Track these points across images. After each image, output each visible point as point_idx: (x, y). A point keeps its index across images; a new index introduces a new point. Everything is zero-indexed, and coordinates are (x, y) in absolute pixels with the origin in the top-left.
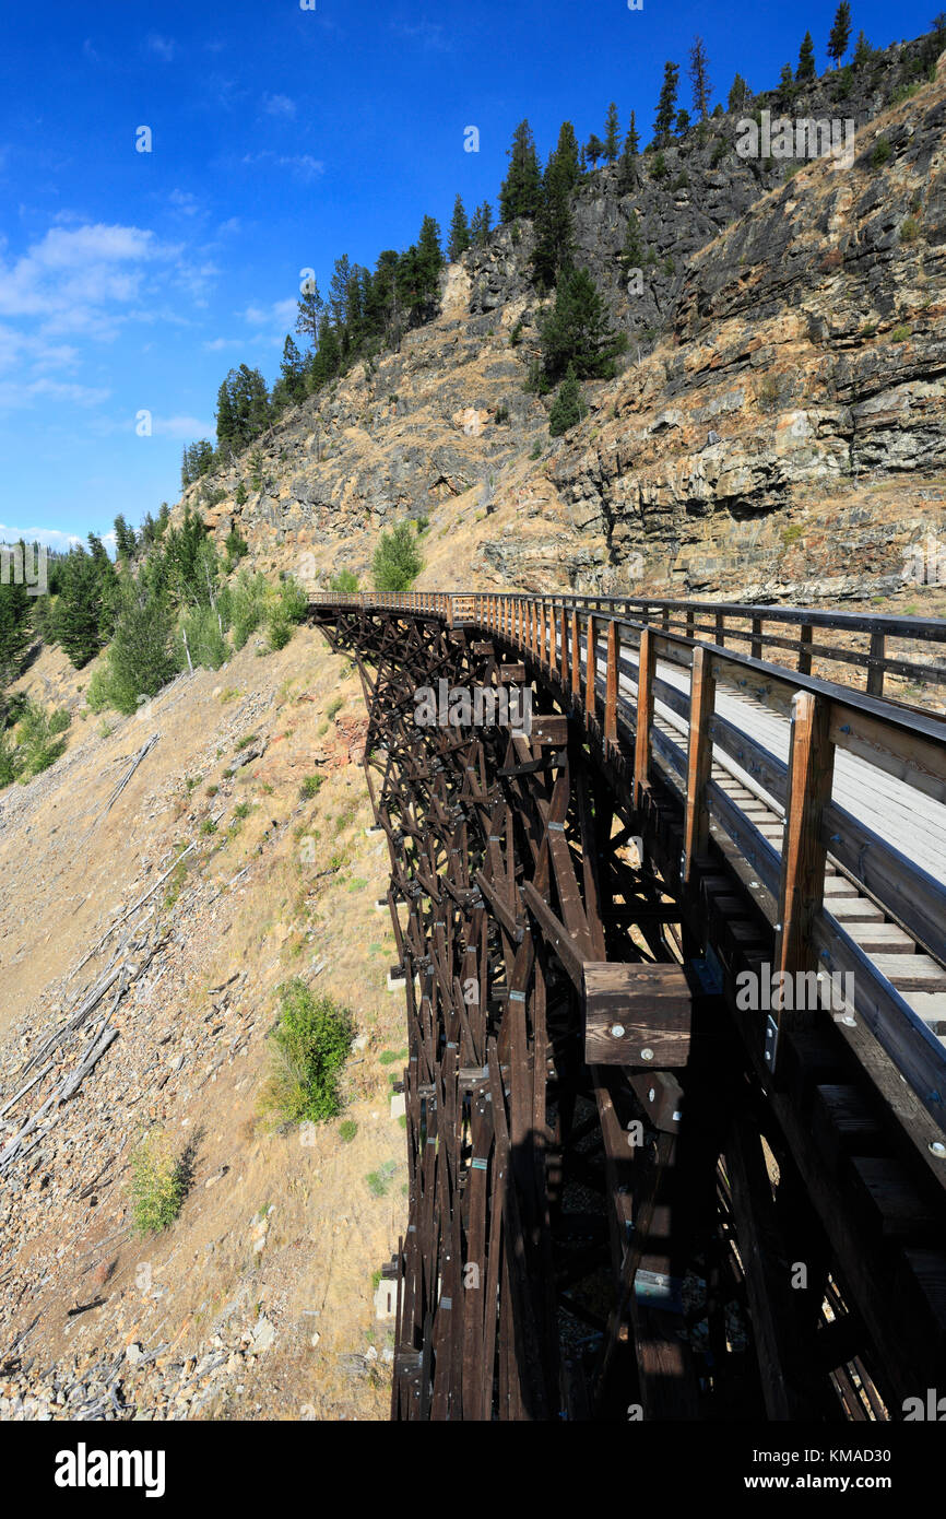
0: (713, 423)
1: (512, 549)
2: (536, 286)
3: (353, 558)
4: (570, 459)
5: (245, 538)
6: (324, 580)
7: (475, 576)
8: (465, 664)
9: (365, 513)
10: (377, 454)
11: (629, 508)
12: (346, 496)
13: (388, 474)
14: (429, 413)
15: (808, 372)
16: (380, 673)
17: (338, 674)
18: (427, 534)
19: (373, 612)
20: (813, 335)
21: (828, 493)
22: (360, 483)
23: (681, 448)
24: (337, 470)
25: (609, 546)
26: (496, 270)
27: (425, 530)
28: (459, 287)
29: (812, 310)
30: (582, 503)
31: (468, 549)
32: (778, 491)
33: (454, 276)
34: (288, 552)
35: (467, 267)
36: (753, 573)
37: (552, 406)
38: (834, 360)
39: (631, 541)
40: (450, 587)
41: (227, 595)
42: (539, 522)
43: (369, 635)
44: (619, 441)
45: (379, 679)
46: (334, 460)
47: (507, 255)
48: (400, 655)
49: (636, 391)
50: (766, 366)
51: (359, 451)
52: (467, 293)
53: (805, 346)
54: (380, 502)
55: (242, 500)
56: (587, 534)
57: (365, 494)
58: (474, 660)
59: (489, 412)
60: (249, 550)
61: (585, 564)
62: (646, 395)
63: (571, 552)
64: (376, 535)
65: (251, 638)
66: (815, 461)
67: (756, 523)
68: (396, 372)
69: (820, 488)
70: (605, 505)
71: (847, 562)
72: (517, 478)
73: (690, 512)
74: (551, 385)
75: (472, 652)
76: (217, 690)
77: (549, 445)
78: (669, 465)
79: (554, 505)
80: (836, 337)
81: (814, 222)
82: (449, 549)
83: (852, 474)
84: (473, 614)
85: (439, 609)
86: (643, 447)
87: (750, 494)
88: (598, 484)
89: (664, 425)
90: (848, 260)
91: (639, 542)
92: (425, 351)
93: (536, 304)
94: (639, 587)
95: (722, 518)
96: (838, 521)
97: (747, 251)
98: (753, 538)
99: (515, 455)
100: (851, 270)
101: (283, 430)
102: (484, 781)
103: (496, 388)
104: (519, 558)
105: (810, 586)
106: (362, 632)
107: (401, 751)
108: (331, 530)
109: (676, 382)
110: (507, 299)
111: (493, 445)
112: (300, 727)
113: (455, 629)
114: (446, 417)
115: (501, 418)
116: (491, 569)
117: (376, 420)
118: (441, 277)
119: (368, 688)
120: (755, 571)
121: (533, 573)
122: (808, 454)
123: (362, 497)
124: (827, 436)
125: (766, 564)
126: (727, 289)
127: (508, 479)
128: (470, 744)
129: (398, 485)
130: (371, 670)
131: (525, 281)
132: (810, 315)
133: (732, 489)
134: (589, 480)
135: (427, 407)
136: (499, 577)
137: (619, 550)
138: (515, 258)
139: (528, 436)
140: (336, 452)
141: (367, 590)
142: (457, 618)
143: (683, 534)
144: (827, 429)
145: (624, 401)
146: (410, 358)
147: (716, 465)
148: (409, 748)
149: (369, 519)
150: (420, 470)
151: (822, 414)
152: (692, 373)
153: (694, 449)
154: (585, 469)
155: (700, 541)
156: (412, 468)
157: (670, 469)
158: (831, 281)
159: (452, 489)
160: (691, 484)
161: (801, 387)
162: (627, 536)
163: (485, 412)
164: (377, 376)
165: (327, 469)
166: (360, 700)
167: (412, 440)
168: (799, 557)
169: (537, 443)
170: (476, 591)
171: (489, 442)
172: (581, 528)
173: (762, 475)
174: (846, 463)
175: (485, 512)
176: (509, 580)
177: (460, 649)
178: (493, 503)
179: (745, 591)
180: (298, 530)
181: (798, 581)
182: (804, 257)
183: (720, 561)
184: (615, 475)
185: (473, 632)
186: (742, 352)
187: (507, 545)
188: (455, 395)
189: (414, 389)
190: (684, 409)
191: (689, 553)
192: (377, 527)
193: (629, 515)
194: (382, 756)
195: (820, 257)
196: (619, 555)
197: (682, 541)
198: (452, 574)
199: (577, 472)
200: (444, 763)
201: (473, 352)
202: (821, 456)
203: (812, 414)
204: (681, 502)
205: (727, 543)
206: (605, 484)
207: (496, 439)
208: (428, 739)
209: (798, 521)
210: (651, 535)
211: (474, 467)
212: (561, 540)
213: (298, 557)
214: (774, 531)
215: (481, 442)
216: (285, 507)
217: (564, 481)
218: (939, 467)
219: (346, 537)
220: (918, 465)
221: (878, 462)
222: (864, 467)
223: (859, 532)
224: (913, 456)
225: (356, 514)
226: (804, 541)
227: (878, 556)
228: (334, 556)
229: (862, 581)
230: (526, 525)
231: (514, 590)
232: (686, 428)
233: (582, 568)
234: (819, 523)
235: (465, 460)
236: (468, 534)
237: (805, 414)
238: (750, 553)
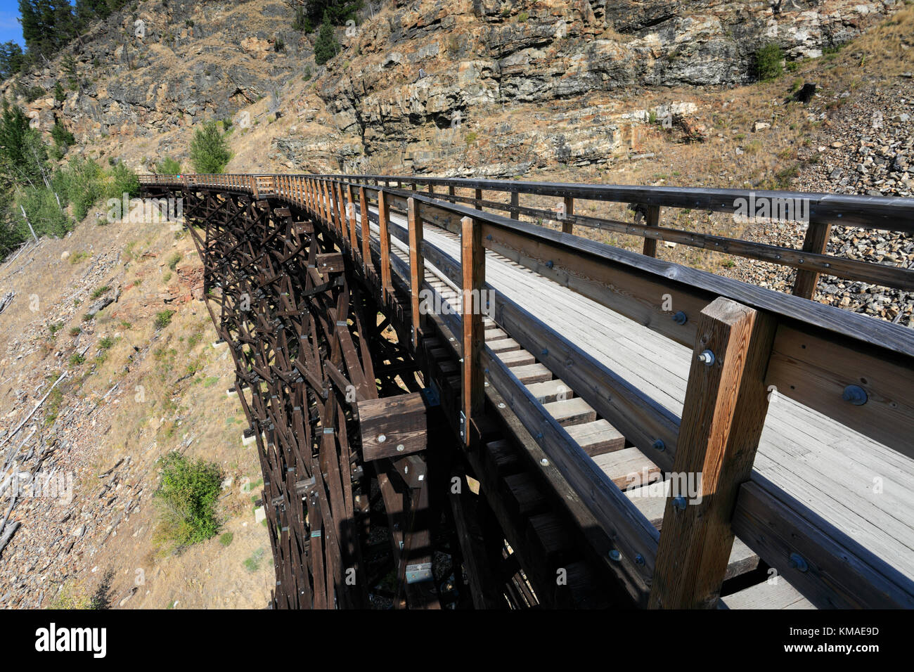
0: (421, 63)
1: (297, 144)
3: (173, 148)
4: (331, 82)
5: (70, 130)
6: (151, 165)
7: (272, 163)
8: (271, 224)
9: (178, 113)
10: (181, 67)
11: (374, 118)
12: (159, 99)
13: (194, 84)
14: (222, 38)
15: (475, 35)
16: (208, 233)
17: (173, 236)
18: (232, 131)
19: (196, 189)
20: (476, 11)
21: (489, 113)
22: (171, 89)
23: (403, 79)
24: (148, 78)
25: (363, 143)
27: (230, 128)
30: (343, 113)
31: (265, 143)
32: (462, 111)
34: (114, 143)
36: (451, 162)
37: (315, 42)
38: (488, 29)
39: (377, 140)
40: (255, 170)
41: (61, 177)
42: (314, 125)
43: (195, 206)
44: (363, 71)
45: (207, 238)
46: (144, 69)
48: (223, 220)
49: (372, 37)
50: (450, 29)
51: (166, 63)
53: (472, 18)
54: (190, 105)
55: (61, 97)
56: (348, 134)
57: (176, 98)
58: (277, 220)
59: (269, 42)
60: (76, 140)
61: (349, 155)
62: (379, 41)
63: (338, 147)
64: (190, 130)
65: (90, 212)
66: (481, 93)
67: (450, 130)
69: (484, 110)
70: (358, 115)
71: (501, 155)
72: (295, 93)
73: (412, 122)
74: (313, 26)
75: (275, 215)
76: (65, 254)
77: (316, 71)
78: (397, 90)
79: (324, 114)
80: (489, 15)
82: (251, 142)
83: (501, 102)
84: (272, 189)
85: (248, 186)
86: (379, 76)
87: (446, 112)
88: (352, 101)
89: (391, 62)
91: (382, 141)
94: (384, 169)
95: (431, 126)
96: (495, 130)
98: (449, 140)
99: (292, 76)
101: (91, 40)
102: (293, 301)
103: (272, 24)
104: (303, 150)
105: (483, 169)
106: (189, 204)
107: (232, 287)
108: (151, 126)
109: (398, 34)
111: (275, 67)
112: (147, 277)
113: (260, 200)
114: (236, 42)
115: (279, 47)
116: (284, 158)
117: (177, 39)
119: (200, 245)
120: (452, 160)
121: (315, 161)
123: (173, 101)
124: (487, 77)
125: (458, 156)
127: (289, 93)
128: (281, 277)
129: (203, 93)
130: (201, 232)
133: (436, 108)
134: (345, 97)
135: (219, 33)
136: (290, 164)
137: (369, 146)
139: (301, 62)
140: (145, 63)
141: (188, 171)
142: (262, 192)
143: (409, 136)
144: (486, 73)
145: (364, 43)
147: (425, 92)
148: (238, 284)
149: (183, 118)
150: (219, 82)
151: (482, 63)
152: (406, 29)
153: (411, 80)
154: (342, 89)
155: (419, 141)
156: (212, 80)
157: (398, 92)
159: (248, 99)
160: (411, 104)
161: (471, 45)
162: (374, 137)
163: (266, 42)
165: (139, 77)
166: (194, 254)
167: (210, 58)
168: (476, 152)
169: (307, 69)
170: (274, 173)
172: (344, 130)
173: (452, 100)
174: (498, 95)
175: (275, 117)
176: (297, 166)
177: (267, 214)
178: (280, 110)
179: (447, 173)
180: (120, 124)
181: (476, 166)
183: (431, 154)
184: (363, 95)
185: (275, 202)
186: (436, 18)
187: (293, 141)
188: (240, 26)
189: (206, 17)
190: (403, 53)
191: (413, 148)
192: (190, 124)
193: (374, 123)
194: (217, 292)
196: (370, 149)
197: (408, 140)
198: (255, 161)
199: (337, 91)
200: (265, 292)
202: (484, 90)
203: (478, 63)
204: (406, 115)
205: (435, 143)
206: (356, 101)
207: (276, 63)
208: (252, 278)
209: (474, 130)
210: (389, 136)
211: (262, 83)
212: (330, 138)
213: (124, 146)
214: (461, 136)
215: (266, 64)
216: (105, 106)
217: (329, 97)
218: (544, 100)
219: (164, 131)
220: (534, 99)
221: (514, 95)
222: (507, 99)
223: (506, 137)
224: (531, 94)
225: (170, 113)
226: (478, 142)
227: (516, 152)
228: (156, 146)
229: (509, 167)
230: (306, 127)
231: (302, 173)
232: (405, 66)
233: (346, 158)
234: (485, 131)
235: (255, 77)
236: (264, 132)
237: (474, 62)
238: (448, 149)
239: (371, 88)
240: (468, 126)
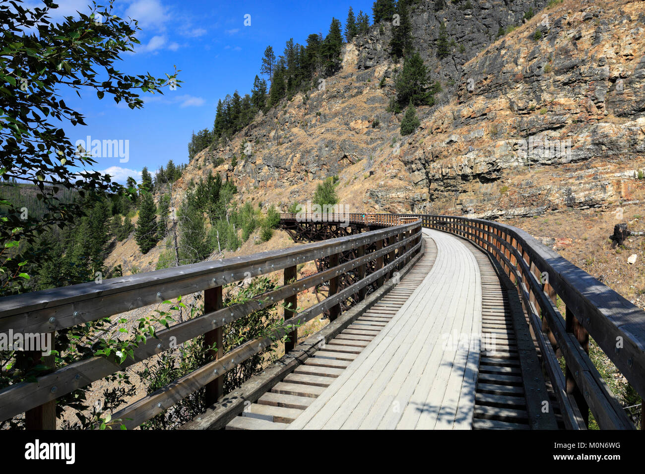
0: (471, 142)
1: (383, 193)
2: (393, 57)
3: (299, 195)
4: (411, 152)
5: (235, 184)
6: (284, 207)
7: (365, 206)
9: (304, 173)
10: (310, 143)
11: (437, 177)
12: (294, 164)
13: (317, 153)
14: (338, 122)
15: (509, 123)
18: (338, 184)
20: (511, 108)
21: (519, 173)
22: (302, 157)
23: (459, 152)
24: (289, 150)
25: (429, 192)
26: (371, 47)
27: (337, 182)
28: (351, 55)
29: (511, 97)
30: (416, 173)
31: (361, 193)
32: (498, 172)
33: (349, 50)
34: (261, 192)
35: (356, 45)
37: (402, 120)
38: (519, 119)
39: (438, 191)
40: (353, 211)
42: (396, 180)
44: (432, 146)
46: (287, 145)
47: (377, 40)
49: (440, 124)
50: (493, 119)
51: (301, 141)
52: (355, 58)
53: (508, 113)
54: (313, 168)
55: (235, 164)
56: (419, 186)
57: (305, 163)
59: (369, 122)
60: (238, 191)
61: (418, 201)
62: (445, 125)
63: (411, 195)
64: (311, 184)
65: (251, 236)
66: (513, 160)
67: (490, 185)
68: (319, 100)
69: (515, 171)
70: (427, 173)
71: (525, 202)
72: (384, 157)
73: (463, 179)
74: (401, 108)
78: (454, 159)
79: (403, 173)
80: (520, 110)
81: (513, 59)
82: (351, 192)
83: (528, 165)
86: (443, 150)
87: (487, 173)
88: (424, 164)
89: (451, 141)
90: (525, 78)
91: (442, 191)
92: (335, 89)
93: (393, 66)
94: (442, 211)
95: (476, 182)
96: (521, 185)
97: (486, 67)
98: (489, 191)
99: (382, 144)
100: (526, 82)
101: (255, 127)
103: (372, 109)
104: (387, 198)
105: (511, 211)
108: (286, 181)
109: (458, 121)
110: (377, 62)
111: (371, 139)
114: (347, 124)
115: (375, 125)
116: (373, 203)
117: (309, 124)
118: (342, 50)
120: (490, 205)
121: (394, 204)
122: (509, 157)
123: (303, 165)
124: (517, 150)
125: (494, 202)
126: (478, 83)
127: (379, 157)
129: (322, 159)
131: (387, 53)
132: (510, 99)
133: (479, 171)
134: (419, 162)
135: (336, 118)
136: (377, 206)
137: (433, 195)
138: (381, 42)
139: (389, 134)
140: (287, 141)
143: (460, 189)
144: (517, 147)
145: (435, 127)
147: (472, 160)
149: (307, 176)
150: (333, 151)
151: (514, 141)
152: (464, 119)
153: (464, 153)
154: (417, 157)
155: (467, 192)
156: (329, 150)
157: (454, 161)
158: (518, 85)
159: (350, 161)
160: (462, 168)
161: (506, 130)
162: (437, 189)
163: (367, 122)
164: (309, 102)
165: (283, 149)
167: (329, 136)
168: (506, 199)
169: (394, 139)
171: (369, 137)
172: (416, 184)
173: (491, 166)
174: (526, 161)
175: (369, 174)
176: (382, 208)
178: (372, 170)
179: (486, 213)
180: (267, 180)
181: (507, 209)
182: (508, 75)
183: (475, 201)
184: (431, 161)
186: (484, 113)
187: (380, 191)
188: (351, 113)
189: (329, 109)
190: (460, 134)
191: (463, 197)
192: (311, 180)
193: (437, 180)
195: (514, 76)
196: (433, 197)
197: (460, 191)
198: (354, 204)
199: (414, 159)
201: (359, 90)
202: (515, 158)
203: (510, 141)
204: (459, 175)
205: (478, 193)
206: (427, 165)
207: (372, 135)
209: (506, 185)
210: (447, 188)
211: (362, 150)
212: (406, 189)
213: (267, 194)
214: (498, 188)
215: (365, 137)
216: (260, 169)
217: (408, 162)
219: (293, 184)
220: (552, 163)
221: (537, 161)
222: (532, 163)
223: (529, 189)
224: (550, 160)
225: (299, 173)
226: (508, 193)
227: (536, 199)
228: (288, 195)
229: (530, 210)
230: (390, 182)
231: (384, 212)
232: (460, 143)
233: (416, 203)
234: (514, 185)
235: (357, 147)
236: (360, 185)
237: (507, 141)
238: (488, 197)
239: (437, 157)
240: (502, 182)
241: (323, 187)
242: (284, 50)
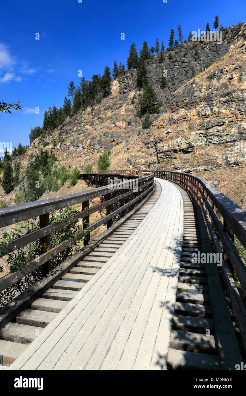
0: (178, 133)
1: (134, 160)
2: (138, 88)
3: (90, 161)
4: (148, 138)
5: (56, 156)
6: (82, 168)
7: (125, 166)
9: (92, 149)
10: (95, 133)
11: (161, 151)
12: (87, 145)
13: (99, 139)
14: (110, 122)
15: (197, 123)
18: (111, 155)
20: (198, 115)
21: (202, 148)
22: (91, 141)
23: (172, 138)
24: (84, 137)
25: (157, 159)
26: (126, 82)
27: (110, 154)
28: (116, 86)
29: (198, 109)
30: (151, 149)
31: (122, 160)
32: (192, 148)
33: (115, 83)
34: (70, 160)
35: (118, 81)
37: (143, 121)
38: (202, 121)
39: (162, 158)
40: (118, 169)
42: (140, 153)
44: (159, 135)
46: (83, 134)
47: (129, 78)
49: (163, 123)
50: (189, 121)
51: (90, 132)
52: (118, 88)
53: (197, 117)
54: (97, 147)
55: (55, 145)
56: (152, 156)
57: (93, 144)
59: (126, 122)
60: (57, 159)
61: (152, 163)
62: (165, 124)
63: (148, 160)
64: (98, 155)
65: (65, 183)
66: (199, 142)
67: (188, 154)
68: (99, 110)
69: (200, 147)
70: (156, 149)
71: (205, 163)
72: (134, 141)
73: (174, 152)
74: (143, 115)
77: (142, 132)
78: (170, 141)
79: (144, 149)
80: (203, 116)
81: (199, 89)
82: (117, 159)
83: (207, 144)
86: (164, 137)
87: (186, 148)
88: (154, 144)
89: (168, 132)
90: (205, 99)
91: (164, 158)
92: (107, 105)
93: (138, 93)
94: (164, 169)
95: (181, 153)
96: (203, 154)
97: (186, 94)
98: (187, 158)
99: (133, 134)
100: (206, 101)
101: (66, 125)
103: (128, 115)
104: (136, 162)
105: (198, 168)
108: (83, 154)
109: (172, 122)
110: (130, 90)
111: (127, 131)
114: (114, 123)
115: (129, 124)
116: (129, 165)
117: (94, 123)
118: (111, 83)
120: (188, 165)
121: (139, 165)
122: (197, 140)
123: (92, 145)
124: (201, 136)
125: (190, 163)
126: (182, 102)
127: (132, 140)
129: (102, 142)
131: (135, 85)
132: (198, 110)
133: (182, 147)
134: (152, 143)
135: (109, 120)
136: (131, 167)
137: (159, 160)
138: (132, 79)
139: (136, 129)
140: (83, 132)
141: (95, 169)
143: (173, 157)
144: (201, 135)
145: (160, 125)
146: (103, 107)
147: (179, 142)
149: (94, 151)
150: (108, 138)
151: (200, 132)
152: (174, 120)
153: (175, 138)
154: (151, 141)
155: (177, 158)
156: (105, 137)
158: (202, 103)
159: (117, 143)
160: (174, 146)
161: (196, 126)
162: (161, 157)
163: (125, 122)
164: (94, 111)
165: (81, 137)
167: (105, 130)
168: (196, 162)
169: (139, 131)
171: (126, 130)
172: (151, 155)
173: (188, 145)
174: (206, 142)
175: (126, 150)
176: (133, 167)
178: (128, 148)
179: (186, 169)
180: (73, 154)
181: (196, 167)
182: (197, 97)
183: (181, 163)
184: (158, 142)
186: (184, 117)
187: (132, 159)
188: (116, 117)
189: (105, 115)
190: (173, 129)
191: (174, 161)
192: (96, 153)
193: (161, 152)
195: (200, 98)
196: (160, 161)
197: (173, 158)
198: (119, 166)
199: (149, 141)
201: (121, 105)
202: (200, 141)
203: (198, 132)
204: (172, 150)
205: (182, 159)
206: (156, 144)
207: (128, 129)
209: (196, 154)
210: (167, 157)
211: (122, 137)
212: (146, 157)
213: (73, 161)
214: (192, 156)
215: (124, 130)
216: (69, 148)
217: (146, 143)
218: (222, 143)
219: (87, 156)
220: (218, 143)
221: (211, 142)
222: (209, 143)
223: (207, 157)
224: (217, 141)
225: (90, 149)
226: (197, 159)
227: (210, 162)
228: (84, 161)
229: (208, 167)
230: (137, 154)
231: (134, 170)
232: (173, 134)
234: (200, 155)
235: (120, 135)
236: (122, 155)
237: (196, 132)
238: (187, 161)
239: (161, 140)
240: (194, 153)
241: (103, 157)
242: (80, 83)
